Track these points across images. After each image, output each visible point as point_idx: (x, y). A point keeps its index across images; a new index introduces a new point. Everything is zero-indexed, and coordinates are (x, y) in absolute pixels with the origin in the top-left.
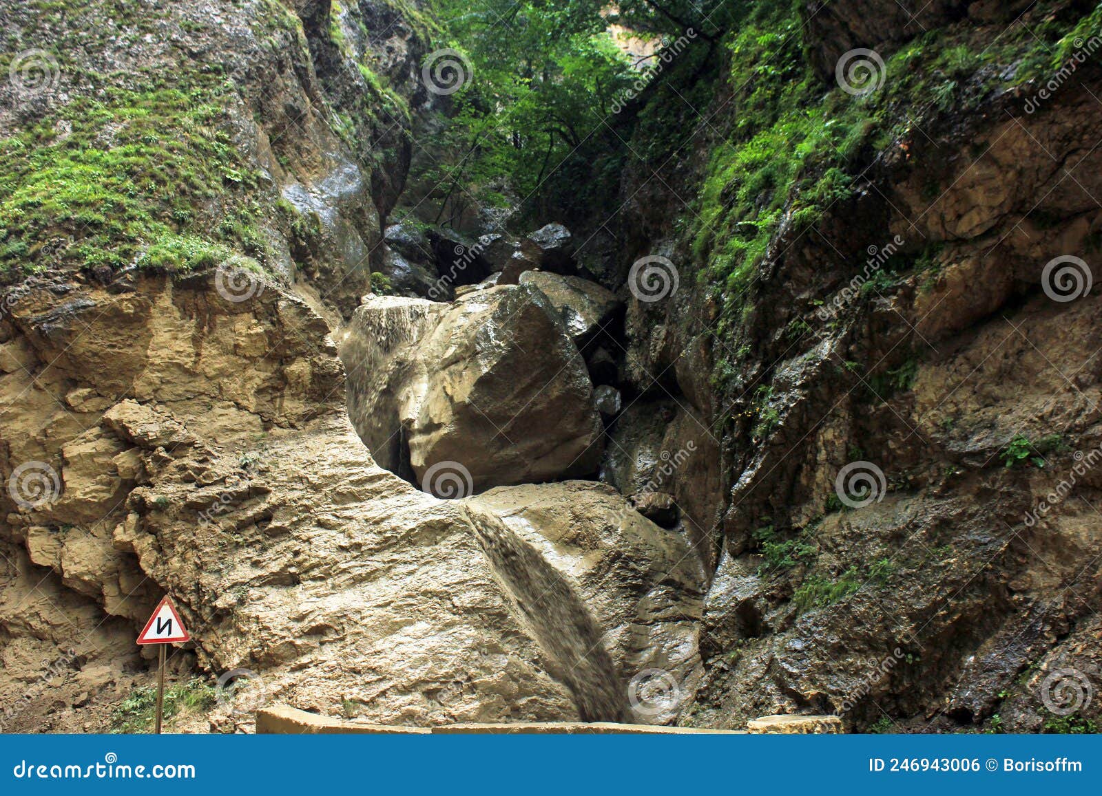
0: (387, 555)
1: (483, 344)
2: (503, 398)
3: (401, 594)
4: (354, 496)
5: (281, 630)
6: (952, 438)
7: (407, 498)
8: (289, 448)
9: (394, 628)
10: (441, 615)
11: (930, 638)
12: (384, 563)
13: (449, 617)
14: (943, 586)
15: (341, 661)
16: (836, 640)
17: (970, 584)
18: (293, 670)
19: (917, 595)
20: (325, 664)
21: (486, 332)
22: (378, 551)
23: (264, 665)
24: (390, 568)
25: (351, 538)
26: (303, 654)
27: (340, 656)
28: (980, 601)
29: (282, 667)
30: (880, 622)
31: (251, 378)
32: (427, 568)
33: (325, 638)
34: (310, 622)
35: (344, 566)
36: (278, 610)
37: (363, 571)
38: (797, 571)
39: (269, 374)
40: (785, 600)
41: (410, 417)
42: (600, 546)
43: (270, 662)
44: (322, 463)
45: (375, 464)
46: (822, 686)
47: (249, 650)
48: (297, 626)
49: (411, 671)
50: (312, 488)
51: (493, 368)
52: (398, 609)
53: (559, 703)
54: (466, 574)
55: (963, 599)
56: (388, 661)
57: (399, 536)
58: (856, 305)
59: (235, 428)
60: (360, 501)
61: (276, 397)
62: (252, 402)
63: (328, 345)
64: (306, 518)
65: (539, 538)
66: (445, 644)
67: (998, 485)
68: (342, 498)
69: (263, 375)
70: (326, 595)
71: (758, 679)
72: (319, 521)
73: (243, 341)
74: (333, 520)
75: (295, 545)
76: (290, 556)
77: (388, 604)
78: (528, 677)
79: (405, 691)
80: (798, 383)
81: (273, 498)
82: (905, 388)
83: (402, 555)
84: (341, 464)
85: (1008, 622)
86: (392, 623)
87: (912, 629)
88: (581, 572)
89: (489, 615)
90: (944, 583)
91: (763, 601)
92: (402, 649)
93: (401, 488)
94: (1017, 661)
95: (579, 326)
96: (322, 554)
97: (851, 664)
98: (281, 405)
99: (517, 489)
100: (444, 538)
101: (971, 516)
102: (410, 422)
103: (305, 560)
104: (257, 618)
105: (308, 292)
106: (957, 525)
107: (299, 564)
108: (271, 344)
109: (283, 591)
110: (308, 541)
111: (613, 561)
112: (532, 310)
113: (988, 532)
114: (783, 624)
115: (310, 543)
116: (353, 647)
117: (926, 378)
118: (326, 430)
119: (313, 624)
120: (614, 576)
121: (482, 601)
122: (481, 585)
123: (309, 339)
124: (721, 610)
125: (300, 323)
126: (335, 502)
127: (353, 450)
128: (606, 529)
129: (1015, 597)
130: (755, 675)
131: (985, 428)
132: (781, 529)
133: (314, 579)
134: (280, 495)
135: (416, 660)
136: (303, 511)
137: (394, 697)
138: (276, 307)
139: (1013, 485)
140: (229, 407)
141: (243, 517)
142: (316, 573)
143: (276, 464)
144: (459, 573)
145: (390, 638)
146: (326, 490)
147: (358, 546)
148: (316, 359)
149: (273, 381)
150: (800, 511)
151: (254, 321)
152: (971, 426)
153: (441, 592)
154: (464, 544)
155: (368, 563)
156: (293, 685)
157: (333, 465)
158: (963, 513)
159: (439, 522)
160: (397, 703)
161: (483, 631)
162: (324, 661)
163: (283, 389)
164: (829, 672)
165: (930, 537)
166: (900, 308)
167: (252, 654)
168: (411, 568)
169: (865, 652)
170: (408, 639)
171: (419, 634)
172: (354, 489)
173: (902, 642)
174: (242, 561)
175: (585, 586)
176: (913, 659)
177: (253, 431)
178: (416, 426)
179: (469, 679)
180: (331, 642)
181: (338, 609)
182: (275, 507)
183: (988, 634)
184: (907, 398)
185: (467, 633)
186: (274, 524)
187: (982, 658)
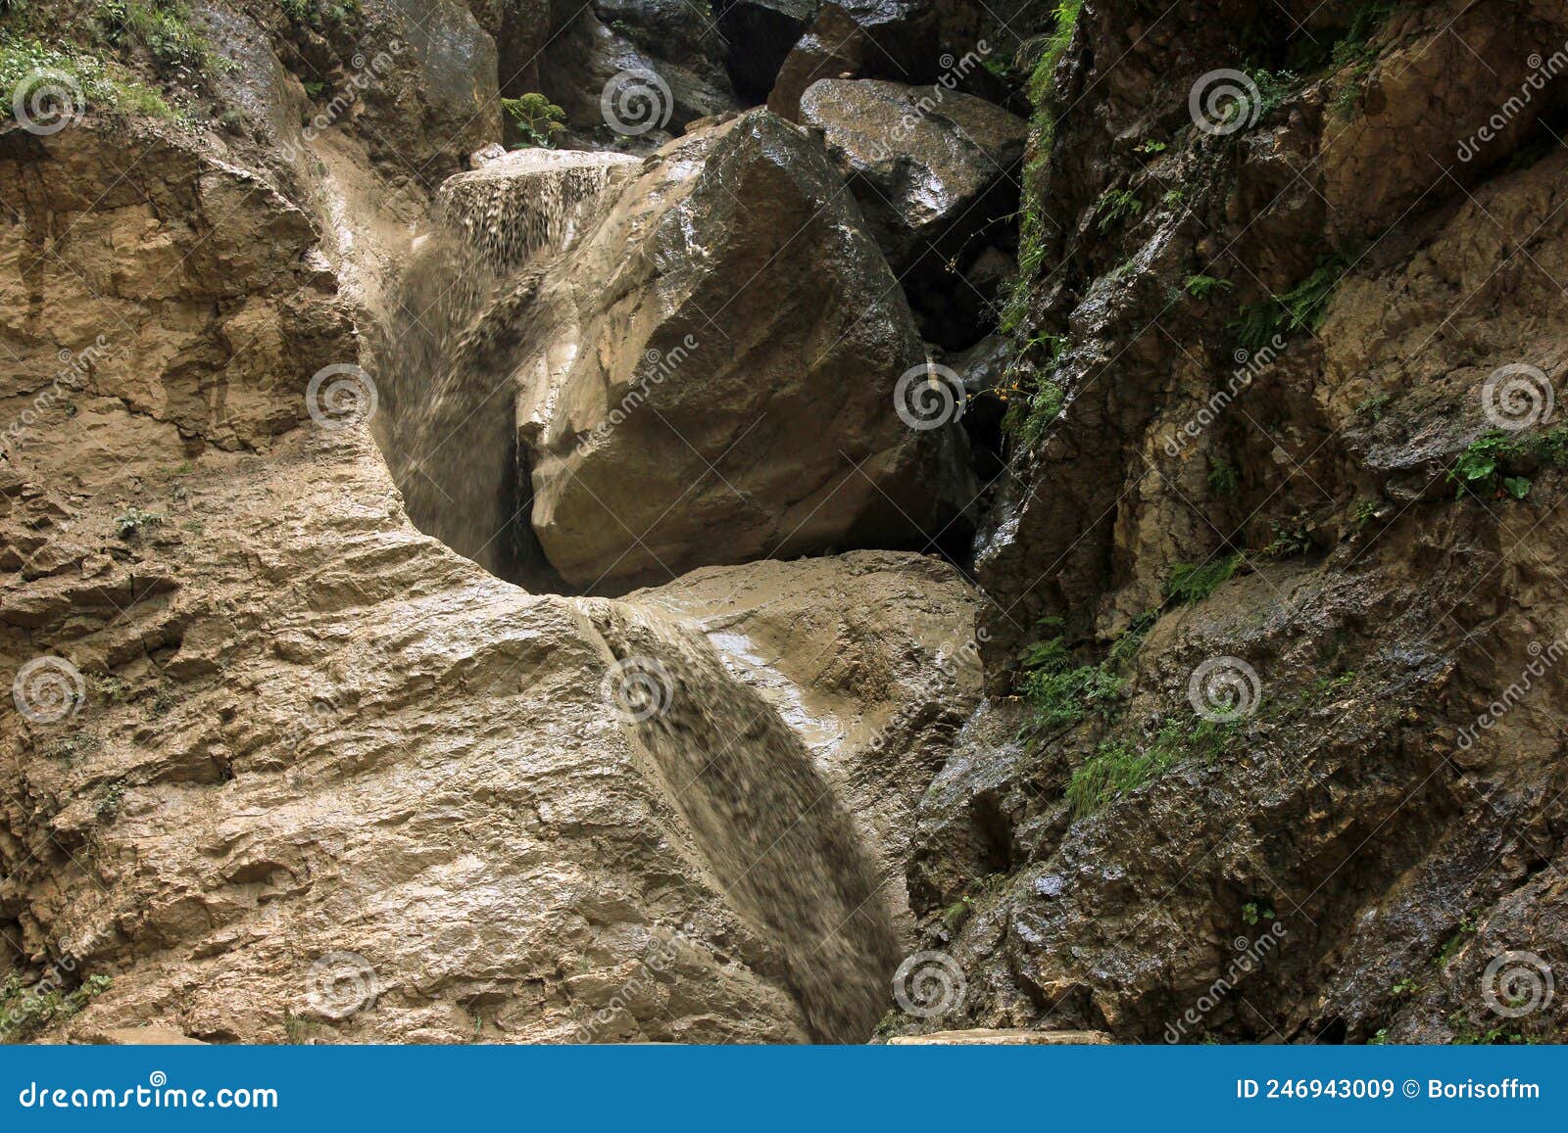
0: (411, 717)
1: (669, 253)
2: (711, 373)
3: (432, 797)
4: (356, 593)
5: (180, 874)
6: (1375, 439)
7: (468, 594)
8: (231, 492)
9: (410, 868)
10: (509, 842)
11: (1294, 870)
12: (405, 732)
13: (526, 844)
14: (1323, 759)
15: (294, 937)
16: (1119, 874)
17: (1373, 753)
18: (199, 957)
19: (1269, 780)
20: (260, 944)
21: (677, 226)
22: (395, 707)
23: (143, 945)
24: (417, 743)
25: (339, 680)
26: (223, 923)
27: (293, 927)
28: (1393, 791)
29: (180, 950)
30: (1197, 836)
31: (154, 346)
32: (495, 742)
33: (270, 891)
34: (238, 856)
35: (319, 741)
36: (180, 833)
37: (360, 751)
38: (1085, 730)
39: (192, 336)
40: (1056, 794)
41: (536, 418)
42: (892, 693)
43: (155, 940)
44: (291, 523)
45: (408, 523)
46: (1083, 969)
47: (112, 916)
48: (212, 866)
49: (433, 957)
50: (267, 577)
51: (685, 305)
52: (422, 829)
53: (767, 1030)
54: (571, 755)
55: (1359, 786)
56: (387, 936)
57: (438, 675)
58: (1214, 151)
59: (124, 453)
60: (369, 602)
61: (210, 385)
62: (157, 398)
63: (317, 268)
64: (251, 641)
65: (775, 678)
66: (511, 902)
67: (1448, 539)
68: (329, 597)
69: (179, 338)
70: (280, 802)
71: (982, 957)
72: (277, 647)
73: (130, 267)
74: (306, 644)
75: (226, 698)
76: (214, 720)
77: (404, 819)
78: (693, 973)
79: (419, 997)
80: (1097, 327)
81: (182, 602)
82: (1306, 332)
83: (445, 716)
84: (330, 524)
85: (1448, 835)
86: (406, 857)
87: (1256, 850)
88: (852, 750)
89: (616, 840)
90: (1325, 752)
91: (1017, 794)
92: (423, 911)
93: (454, 574)
94: (1441, 917)
95: (930, 203)
96: (279, 715)
97: (1142, 925)
98: (221, 403)
99: (743, 574)
100: (536, 679)
101: (1401, 608)
102: (534, 430)
103: (245, 729)
104: (135, 849)
105: (337, 147)
106: (1374, 628)
107: (233, 737)
108: (190, 270)
109: (198, 794)
110: (253, 689)
111: (917, 726)
112: (762, 174)
113: (1424, 642)
114: (1042, 844)
115: (257, 694)
116: (320, 907)
117: (1348, 309)
118: (315, 453)
119: (245, 862)
120: (918, 759)
121: (601, 811)
122: (601, 776)
123: (272, 257)
124: (939, 815)
125: (249, 223)
126: (314, 606)
127: (360, 495)
128: (910, 657)
129: (1463, 781)
130: (977, 949)
131: (1439, 413)
132: (1080, 644)
133: (260, 768)
134: (197, 592)
135: (445, 934)
136: (247, 627)
137: (394, 1011)
138: (197, 190)
139: (1471, 539)
140: (110, 408)
141: (118, 641)
142: (264, 755)
143: (197, 528)
144: (559, 751)
145: (398, 889)
146: (297, 581)
147: (353, 698)
148: (289, 301)
149: (200, 351)
150: (1112, 605)
151: (152, 222)
152: (1417, 411)
153: (517, 793)
154: (578, 692)
155: (373, 733)
156: (193, 987)
157: (314, 528)
158: (1388, 600)
159: (526, 642)
160: (399, 1023)
161: (600, 874)
162: (263, 937)
163: (221, 368)
164: (1100, 942)
165: (1323, 653)
166: (1294, 153)
167: (118, 924)
168: (460, 742)
169: (1169, 900)
170: (438, 891)
171: (460, 881)
172: (355, 577)
173: (1233, 876)
174: (116, 734)
175: (858, 780)
176: (1260, 915)
177: (165, 460)
178: (546, 438)
179: (560, 975)
180: (283, 899)
181: (299, 829)
182: (186, 620)
183: (1409, 860)
184: (1312, 351)
185: (563, 877)
186: (185, 654)
187: (1387, 912)
